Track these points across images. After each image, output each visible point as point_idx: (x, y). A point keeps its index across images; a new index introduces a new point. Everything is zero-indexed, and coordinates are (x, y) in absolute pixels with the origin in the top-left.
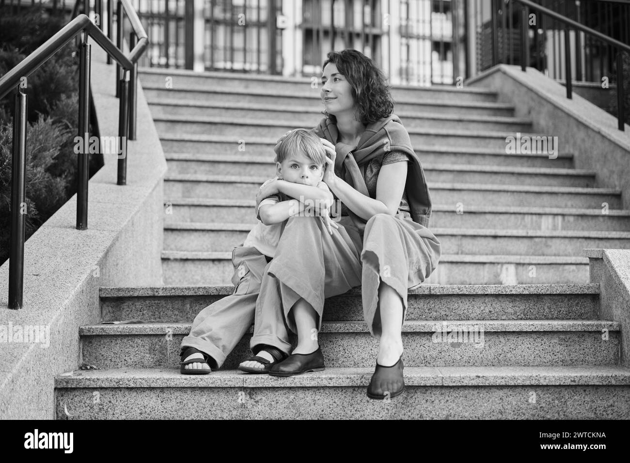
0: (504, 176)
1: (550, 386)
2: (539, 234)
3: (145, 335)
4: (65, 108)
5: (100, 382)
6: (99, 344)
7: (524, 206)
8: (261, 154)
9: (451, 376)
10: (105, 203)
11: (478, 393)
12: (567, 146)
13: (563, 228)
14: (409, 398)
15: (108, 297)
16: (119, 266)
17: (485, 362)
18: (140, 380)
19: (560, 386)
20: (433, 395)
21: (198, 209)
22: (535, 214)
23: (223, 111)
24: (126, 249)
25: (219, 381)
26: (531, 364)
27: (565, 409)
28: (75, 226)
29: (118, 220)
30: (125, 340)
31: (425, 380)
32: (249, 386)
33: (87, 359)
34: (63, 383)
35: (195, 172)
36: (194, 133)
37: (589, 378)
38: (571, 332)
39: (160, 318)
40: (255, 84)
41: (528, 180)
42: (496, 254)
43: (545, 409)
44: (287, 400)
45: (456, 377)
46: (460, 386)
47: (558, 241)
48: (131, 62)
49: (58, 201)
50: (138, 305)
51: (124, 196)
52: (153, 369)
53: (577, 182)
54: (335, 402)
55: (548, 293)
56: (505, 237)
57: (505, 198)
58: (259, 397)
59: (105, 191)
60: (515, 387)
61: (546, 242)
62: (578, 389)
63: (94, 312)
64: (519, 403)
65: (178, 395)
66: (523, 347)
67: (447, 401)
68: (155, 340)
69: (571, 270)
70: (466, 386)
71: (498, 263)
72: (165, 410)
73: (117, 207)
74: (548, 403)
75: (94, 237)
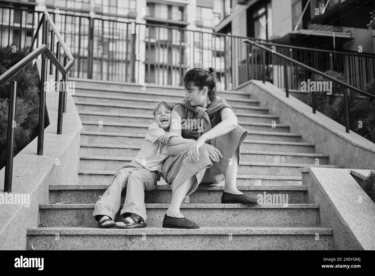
0: (255, 135)
1: (284, 235)
2: (273, 165)
3: (74, 209)
4: (30, 94)
5: (51, 231)
6: (49, 213)
7: (265, 151)
8: (129, 122)
9: (234, 229)
10: (51, 142)
11: (247, 238)
12: (286, 121)
13: (285, 162)
14: (212, 241)
15: (53, 190)
16: (58, 175)
17: (250, 224)
18: (72, 231)
19: (289, 235)
20: (224, 240)
21: (97, 149)
22: (271, 155)
23: (109, 100)
24: (62, 166)
25: (113, 232)
26: (274, 225)
27: (292, 247)
28: (37, 153)
29: (59, 151)
30: (63, 212)
31: (220, 232)
32: (129, 234)
33: (43, 221)
34: (31, 232)
35: (95, 131)
36: (94, 111)
37: (304, 231)
38: (294, 209)
39: (80, 201)
40: (126, 87)
41: (267, 138)
42: (251, 175)
43: (282, 247)
44: (148, 242)
45: (236, 230)
46: (238, 235)
47: (283, 169)
48: (66, 71)
49: (26, 142)
50: (69, 194)
51: (61, 140)
52: (77, 227)
53: (292, 139)
54: (173, 243)
55: (282, 190)
56: (256, 166)
57: (255, 146)
58: (134, 240)
59: (51, 137)
60: (267, 235)
61: (277, 169)
62: (299, 237)
63: (46, 198)
64: (268, 244)
65: (92, 239)
66: (270, 216)
67: (232, 243)
68: (79, 211)
69: (290, 183)
70: (241, 235)
71: (253, 179)
72: (85, 247)
73: (58, 145)
74: (283, 244)
75: (47, 159)
